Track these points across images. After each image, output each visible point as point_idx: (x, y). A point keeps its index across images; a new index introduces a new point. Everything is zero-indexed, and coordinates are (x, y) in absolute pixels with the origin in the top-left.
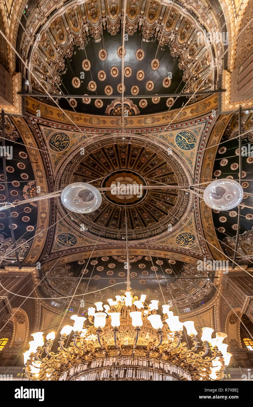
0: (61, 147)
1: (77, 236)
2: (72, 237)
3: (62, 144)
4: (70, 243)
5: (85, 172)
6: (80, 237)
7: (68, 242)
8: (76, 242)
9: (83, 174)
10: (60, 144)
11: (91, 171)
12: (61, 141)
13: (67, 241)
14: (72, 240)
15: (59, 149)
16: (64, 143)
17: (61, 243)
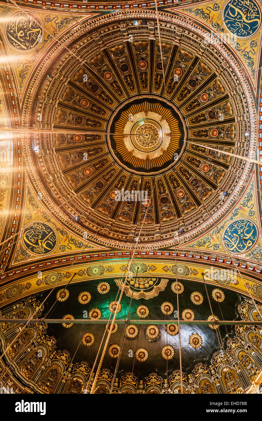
0: (28, 41)
1: (58, 229)
2: (49, 233)
3: (30, 34)
4: (44, 245)
5: (79, 101)
6: (62, 232)
7: (41, 242)
8: (54, 243)
9: (77, 107)
10: (26, 35)
11: (89, 100)
12: (26, 29)
13: (39, 241)
14: (48, 239)
15: (25, 45)
16: (33, 33)
17: (28, 246)
